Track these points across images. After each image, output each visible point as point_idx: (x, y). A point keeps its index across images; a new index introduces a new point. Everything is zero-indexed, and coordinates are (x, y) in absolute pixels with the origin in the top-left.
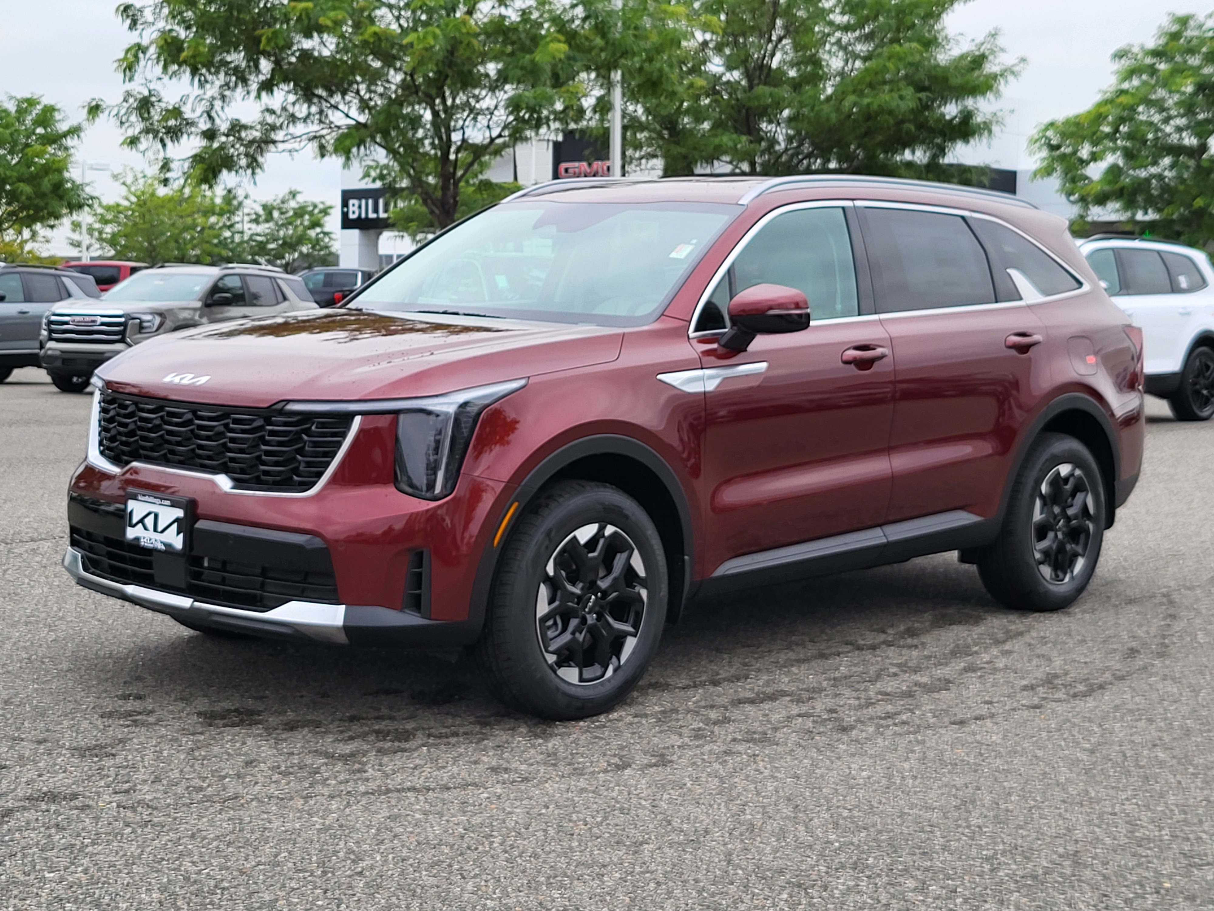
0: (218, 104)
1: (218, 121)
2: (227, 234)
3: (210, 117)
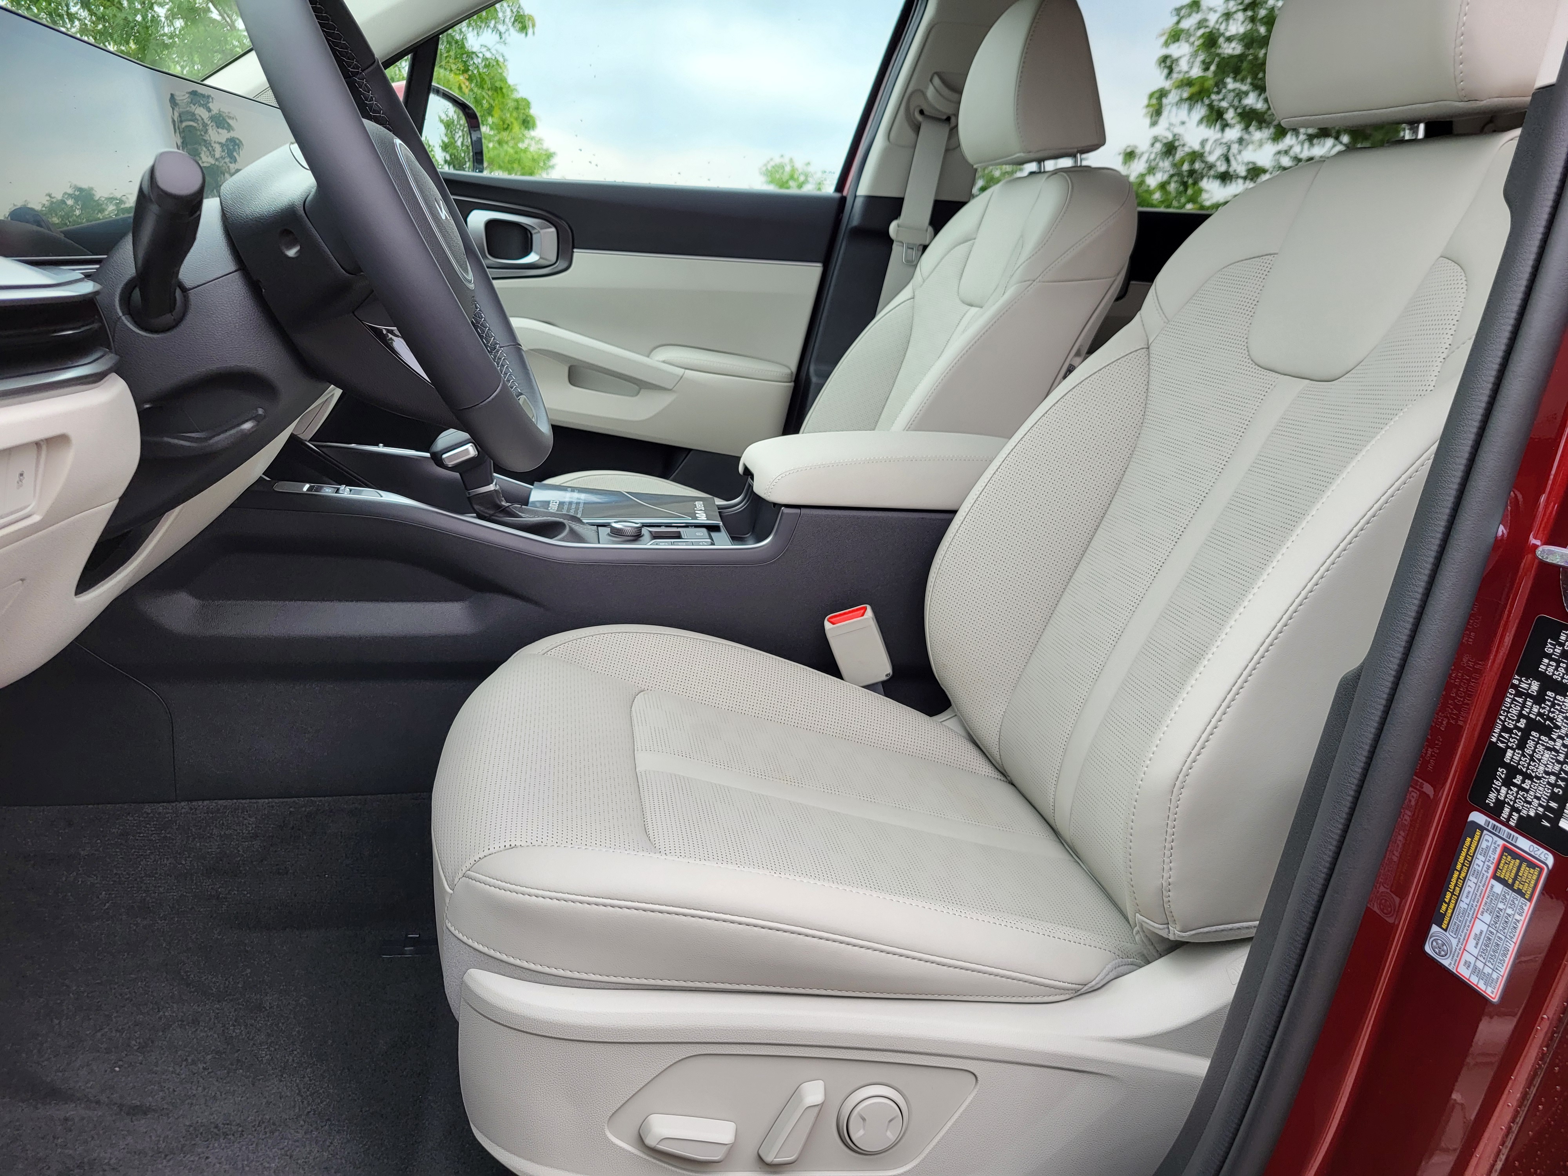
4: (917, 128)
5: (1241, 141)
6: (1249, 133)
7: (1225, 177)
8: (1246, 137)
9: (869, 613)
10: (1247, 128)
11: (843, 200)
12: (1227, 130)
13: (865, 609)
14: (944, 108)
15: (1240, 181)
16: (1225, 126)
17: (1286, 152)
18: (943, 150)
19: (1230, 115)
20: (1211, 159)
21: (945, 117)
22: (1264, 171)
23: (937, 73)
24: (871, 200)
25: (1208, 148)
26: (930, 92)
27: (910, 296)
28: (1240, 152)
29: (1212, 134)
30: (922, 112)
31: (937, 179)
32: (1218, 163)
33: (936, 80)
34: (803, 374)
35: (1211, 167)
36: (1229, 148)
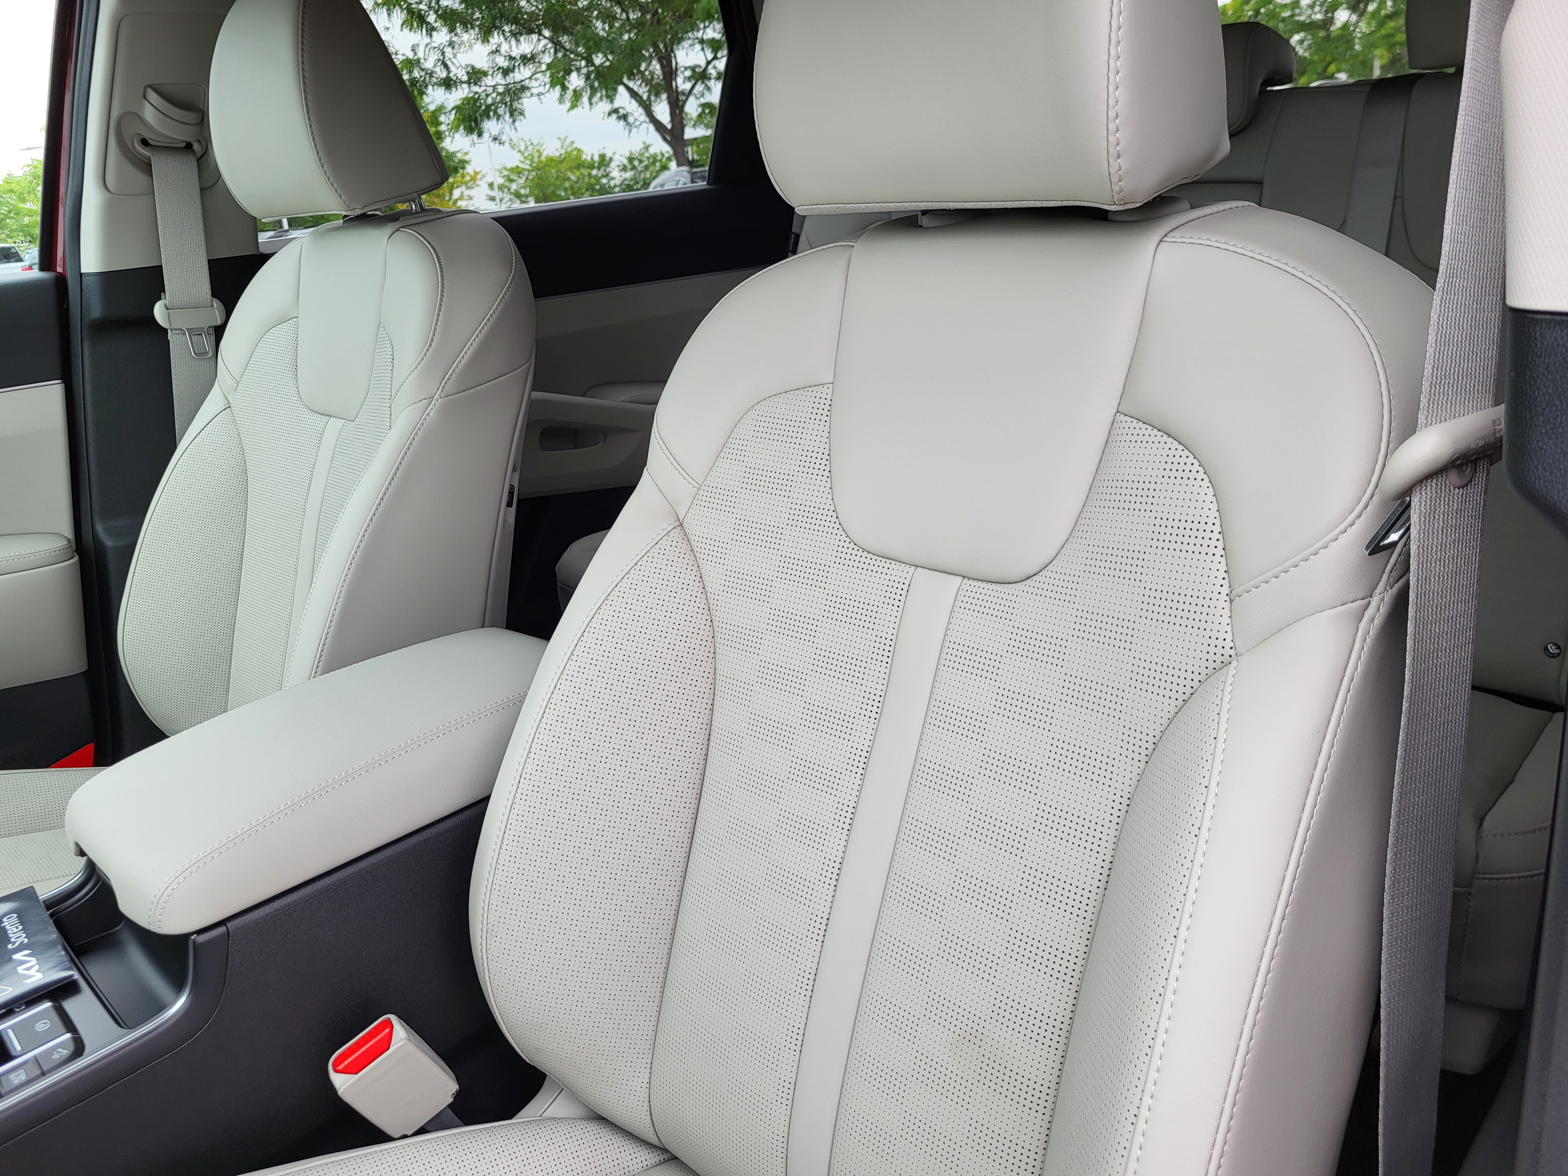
0: (448, 50)
1: (452, 68)
2: (604, 181)
3: (446, 66)
4: (146, 167)
5: (451, 44)
6: (456, 35)
7: (448, 84)
8: (455, 39)
9: (400, 1032)
10: (452, 30)
11: (61, 282)
12: (435, 34)
13: (389, 1024)
14: (179, 134)
15: (465, 86)
16: (431, 30)
17: (497, 51)
18: (198, 190)
19: (432, 18)
20: (429, 65)
21: (184, 145)
22: (485, 74)
23: (149, 86)
24: (108, 279)
25: (420, 54)
26: (149, 114)
27: (222, 405)
28: (455, 56)
29: (419, 37)
30: (145, 142)
31: (201, 233)
32: (437, 69)
33: (153, 96)
34: (88, 538)
35: (431, 74)
36: (443, 54)
